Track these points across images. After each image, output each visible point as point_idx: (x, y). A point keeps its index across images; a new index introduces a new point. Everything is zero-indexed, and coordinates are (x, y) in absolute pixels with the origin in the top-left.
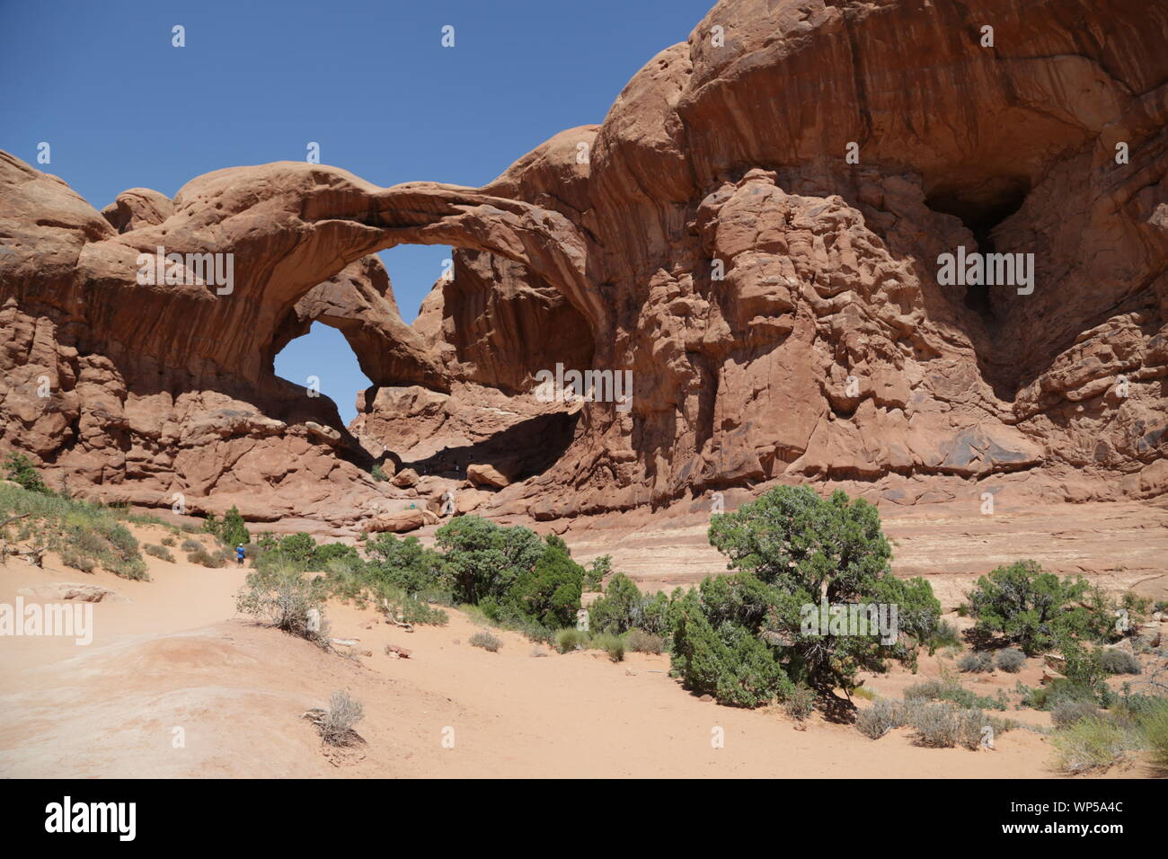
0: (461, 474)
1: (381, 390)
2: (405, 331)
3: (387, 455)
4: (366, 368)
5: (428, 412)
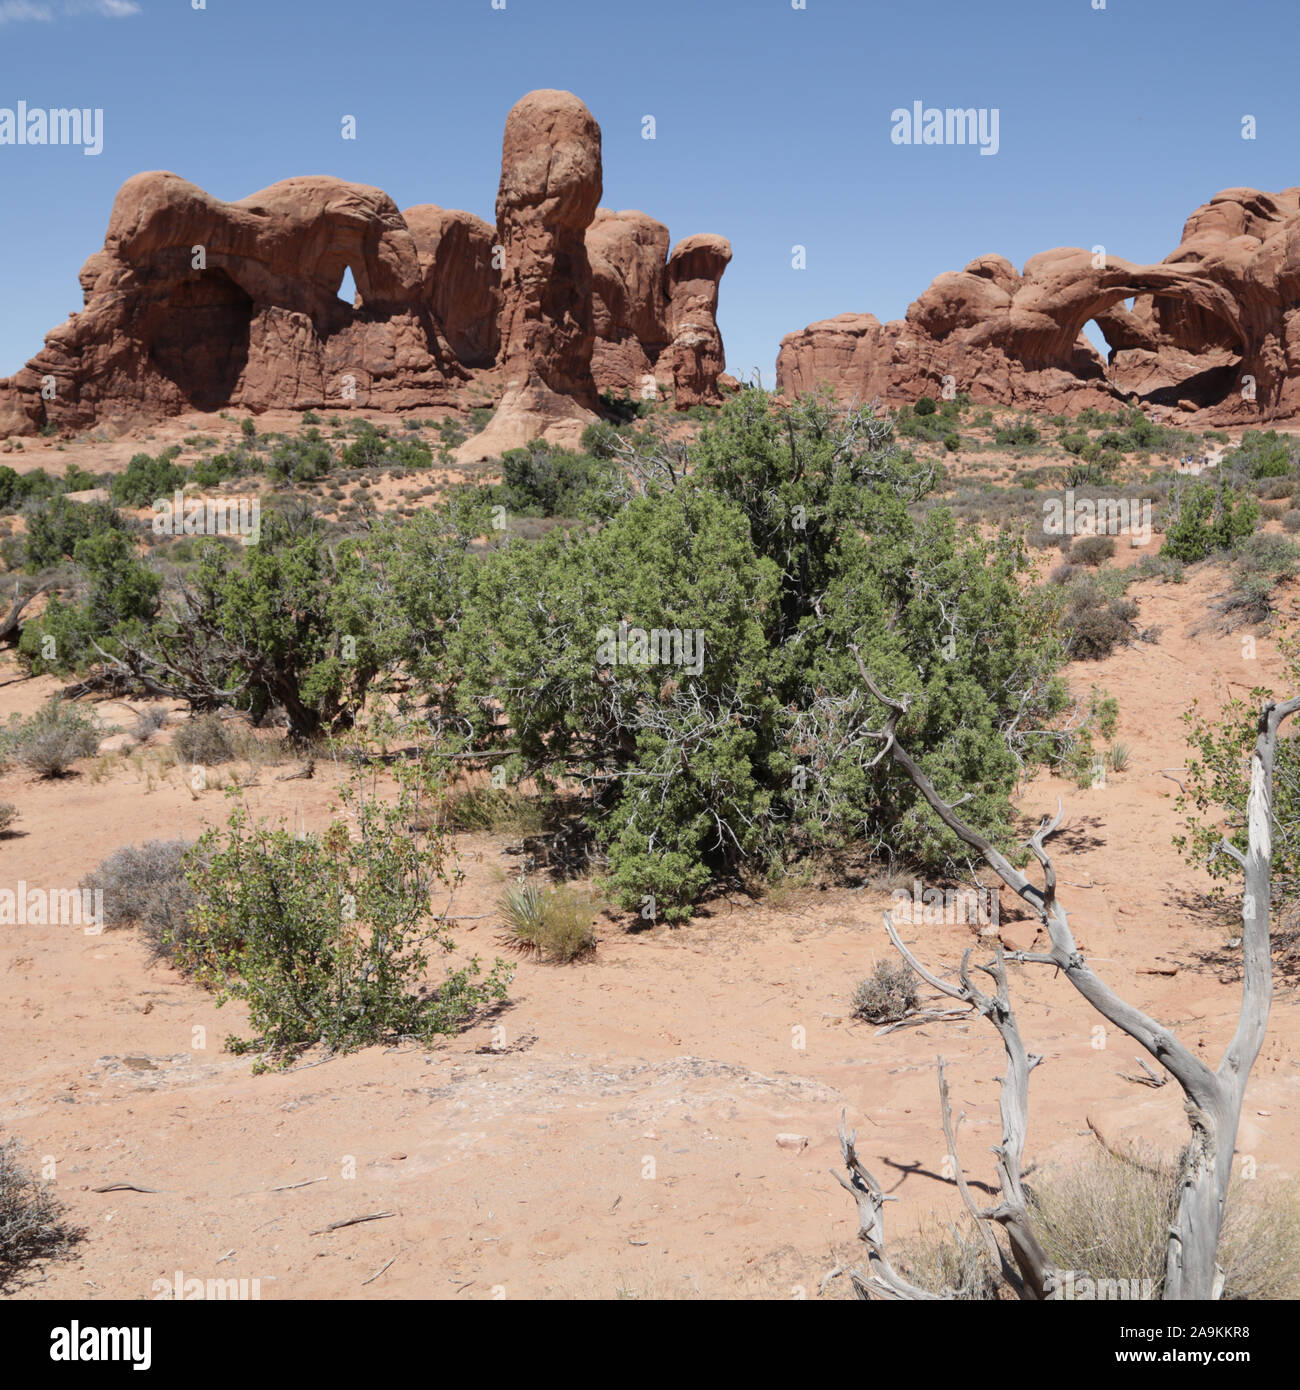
0: (1175, 404)
1: (1119, 353)
2: (1132, 318)
3: (1132, 394)
4: (1108, 340)
5: (1145, 364)
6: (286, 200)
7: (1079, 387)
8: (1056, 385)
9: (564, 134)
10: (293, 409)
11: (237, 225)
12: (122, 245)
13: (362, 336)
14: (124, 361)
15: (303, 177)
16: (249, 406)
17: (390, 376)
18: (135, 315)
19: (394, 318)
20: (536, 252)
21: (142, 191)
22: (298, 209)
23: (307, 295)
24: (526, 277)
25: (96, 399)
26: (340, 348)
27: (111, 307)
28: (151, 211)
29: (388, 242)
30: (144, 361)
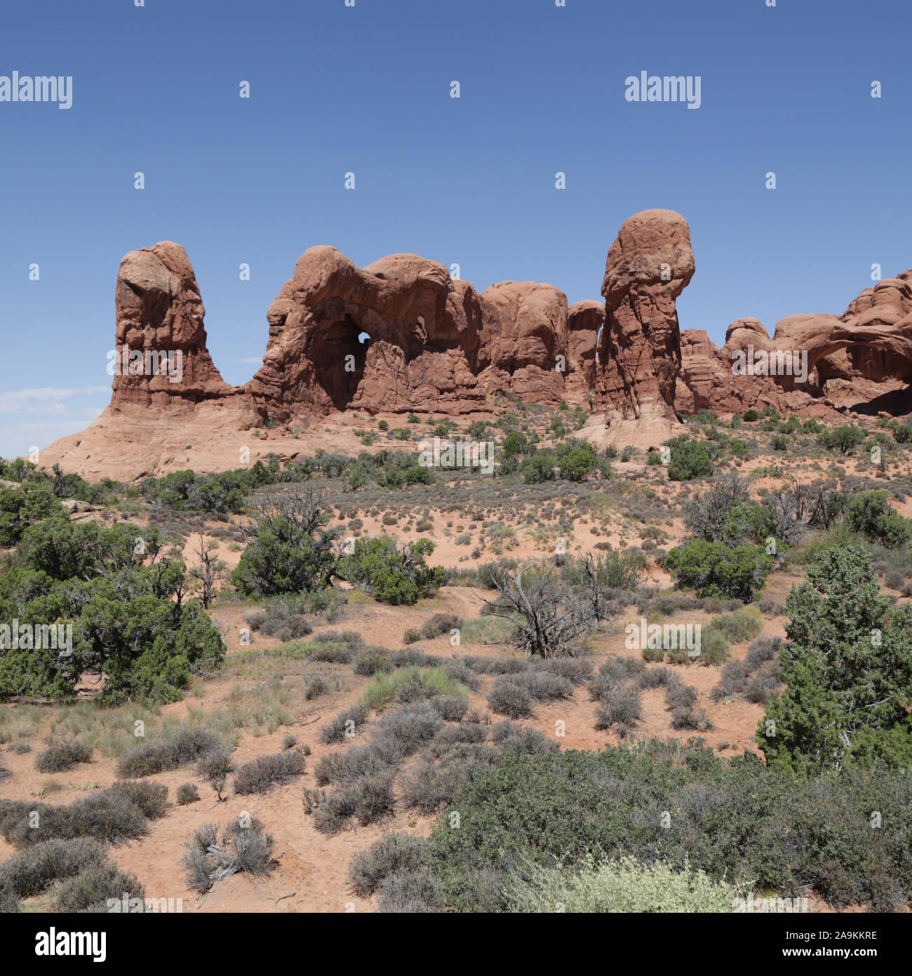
0: (873, 414)
3: (844, 408)
6: (396, 269)
7: (815, 403)
8: (803, 402)
9: (682, 239)
10: (395, 412)
11: (369, 285)
12: (309, 295)
13: (431, 363)
14: (304, 376)
15: (402, 254)
16: (367, 410)
17: (450, 390)
18: (311, 344)
19: (450, 351)
20: (666, 313)
21: (322, 259)
22: (403, 276)
23: (400, 334)
24: (655, 329)
25: (290, 403)
26: (418, 371)
27: (300, 338)
28: (329, 273)
29: (450, 300)
30: (313, 376)
